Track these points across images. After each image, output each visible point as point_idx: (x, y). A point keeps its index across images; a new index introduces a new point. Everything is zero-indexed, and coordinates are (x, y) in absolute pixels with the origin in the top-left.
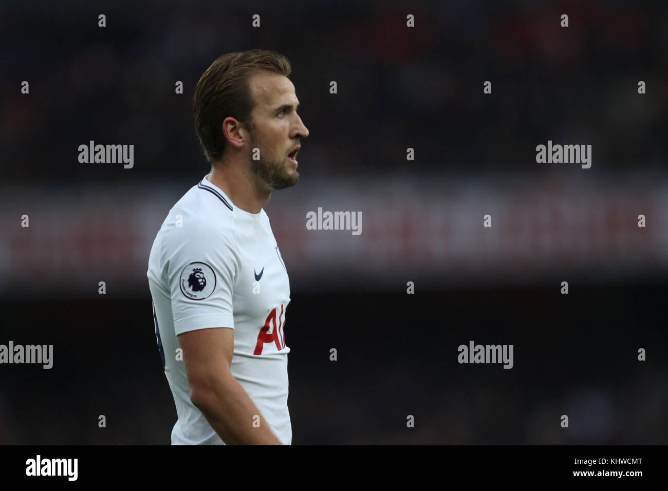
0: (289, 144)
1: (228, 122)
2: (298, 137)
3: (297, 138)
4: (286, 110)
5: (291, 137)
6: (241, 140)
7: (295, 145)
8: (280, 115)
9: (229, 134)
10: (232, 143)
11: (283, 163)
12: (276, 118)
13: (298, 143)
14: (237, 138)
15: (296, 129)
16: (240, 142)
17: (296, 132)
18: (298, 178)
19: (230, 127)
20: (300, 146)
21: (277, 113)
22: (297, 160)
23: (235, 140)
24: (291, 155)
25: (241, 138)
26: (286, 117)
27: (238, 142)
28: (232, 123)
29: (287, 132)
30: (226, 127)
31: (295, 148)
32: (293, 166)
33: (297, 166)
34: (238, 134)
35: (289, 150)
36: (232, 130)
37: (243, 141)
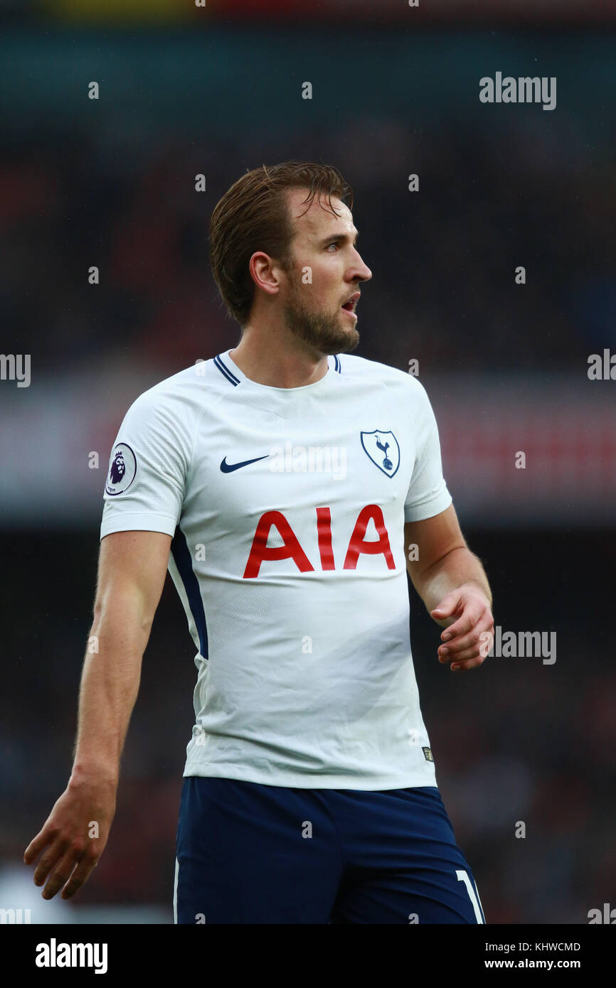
0: (343, 289)
1: (257, 258)
2: (356, 279)
3: (356, 283)
4: (338, 242)
5: (347, 280)
6: (275, 284)
7: (352, 291)
8: (331, 249)
9: (259, 276)
10: (262, 287)
11: (336, 315)
12: (325, 253)
13: (356, 289)
14: (268, 280)
15: (353, 268)
16: (273, 287)
17: (354, 273)
18: (358, 339)
19: (260, 265)
20: (359, 293)
21: (326, 245)
22: (356, 313)
23: (267, 284)
24: (347, 306)
25: (275, 281)
26: (340, 252)
27: (269, 287)
28: (263, 260)
29: (341, 272)
30: (255, 265)
31: (353, 295)
32: (351, 320)
33: (356, 321)
34: (271, 276)
35: (343, 297)
36: (263, 270)
37: (277, 286)
